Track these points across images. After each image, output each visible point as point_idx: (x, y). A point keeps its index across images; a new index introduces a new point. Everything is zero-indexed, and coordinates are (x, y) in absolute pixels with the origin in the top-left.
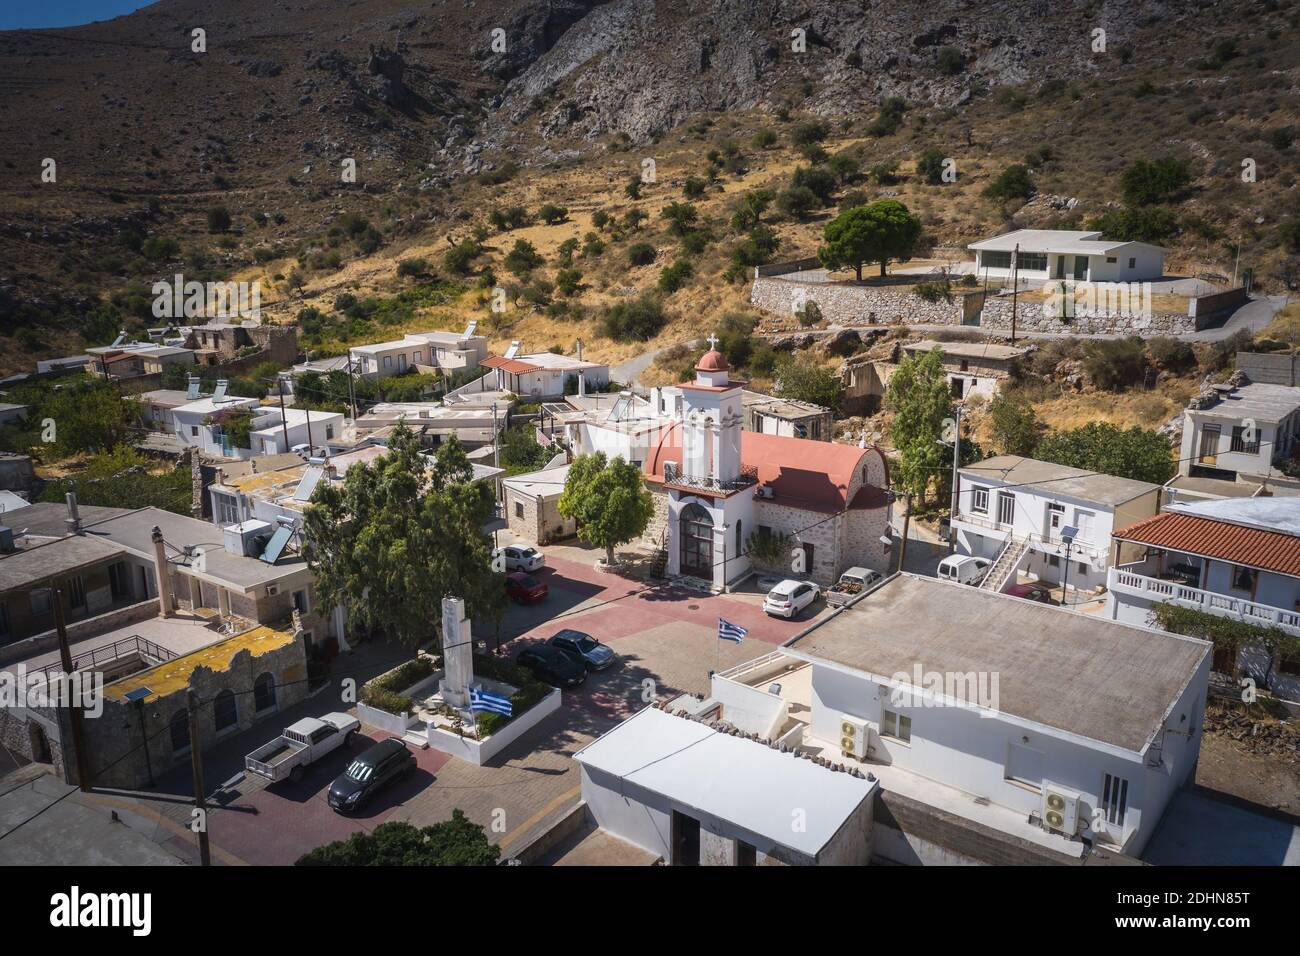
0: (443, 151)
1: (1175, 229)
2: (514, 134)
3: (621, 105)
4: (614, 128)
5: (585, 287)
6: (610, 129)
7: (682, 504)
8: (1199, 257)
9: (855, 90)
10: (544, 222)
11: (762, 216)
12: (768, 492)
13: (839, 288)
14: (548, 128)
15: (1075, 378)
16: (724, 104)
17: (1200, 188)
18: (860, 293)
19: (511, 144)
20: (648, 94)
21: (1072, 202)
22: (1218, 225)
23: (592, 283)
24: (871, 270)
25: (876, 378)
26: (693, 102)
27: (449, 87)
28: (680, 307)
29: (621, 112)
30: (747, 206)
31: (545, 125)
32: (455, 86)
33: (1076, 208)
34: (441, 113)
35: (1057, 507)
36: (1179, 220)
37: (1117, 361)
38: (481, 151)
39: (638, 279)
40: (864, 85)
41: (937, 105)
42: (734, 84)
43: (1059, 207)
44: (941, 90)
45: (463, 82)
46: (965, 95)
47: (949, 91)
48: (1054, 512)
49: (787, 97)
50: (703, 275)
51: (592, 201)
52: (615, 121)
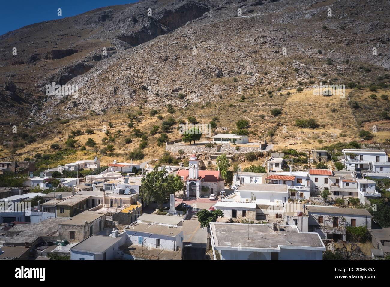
0: (32, 114)
1: (248, 133)
2: (56, 110)
3: (91, 102)
4: (89, 109)
5: (114, 149)
6: (88, 109)
7: (190, 183)
8: (254, 139)
9: (158, 102)
10: (87, 134)
11: (157, 131)
12: (203, 180)
13: (188, 146)
14: (67, 108)
15: (244, 160)
16: (122, 104)
17: (250, 126)
18: (193, 147)
19: (55, 112)
20: (99, 100)
21: (226, 128)
22: (256, 133)
23: (116, 148)
24: (193, 142)
25: (203, 163)
26: (113, 103)
27: (30, 95)
28: (147, 152)
29: (91, 105)
30: (153, 129)
31: (66, 107)
32: (31, 95)
33: (228, 130)
34: (29, 103)
35: (252, 178)
36: (248, 132)
37: (251, 156)
38: (46, 114)
39: (129, 147)
40: (160, 101)
41: (179, 106)
42: (124, 99)
43: (224, 129)
44: (180, 103)
45: (34, 94)
46: (186, 104)
47: (182, 103)
48: (251, 179)
49: (140, 103)
50: (150, 144)
51: (98, 128)
52: (89, 107)
